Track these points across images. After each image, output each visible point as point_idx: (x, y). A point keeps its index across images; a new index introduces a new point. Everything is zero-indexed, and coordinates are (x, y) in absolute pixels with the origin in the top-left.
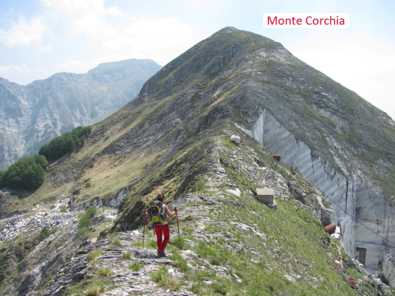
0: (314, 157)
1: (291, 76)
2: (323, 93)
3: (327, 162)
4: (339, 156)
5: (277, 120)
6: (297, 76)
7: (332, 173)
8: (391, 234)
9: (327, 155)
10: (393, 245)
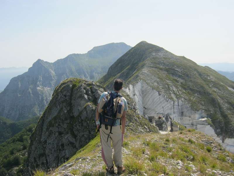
0: (160, 94)
1: (163, 63)
2: (176, 69)
3: (166, 96)
4: (174, 94)
5: (146, 83)
6: (166, 63)
7: (168, 100)
8: (194, 121)
9: (167, 93)
10: (195, 124)
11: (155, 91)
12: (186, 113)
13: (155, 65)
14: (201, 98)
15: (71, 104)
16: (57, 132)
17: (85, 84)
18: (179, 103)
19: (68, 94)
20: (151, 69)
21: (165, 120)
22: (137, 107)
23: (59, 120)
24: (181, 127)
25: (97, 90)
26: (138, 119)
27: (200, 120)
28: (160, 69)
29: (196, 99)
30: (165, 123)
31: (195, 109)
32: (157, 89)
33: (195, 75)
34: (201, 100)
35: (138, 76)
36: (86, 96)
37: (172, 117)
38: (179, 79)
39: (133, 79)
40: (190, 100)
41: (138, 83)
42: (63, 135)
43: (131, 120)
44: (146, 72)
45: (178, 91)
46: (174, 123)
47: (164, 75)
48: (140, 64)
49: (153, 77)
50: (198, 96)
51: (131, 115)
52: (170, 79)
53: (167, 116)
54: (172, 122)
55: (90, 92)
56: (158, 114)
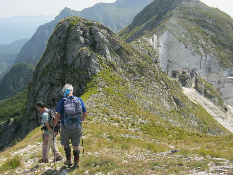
0: (186, 47)
1: (194, 13)
2: (207, 21)
3: (193, 50)
4: (203, 47)
5: (173, 34)
6: (196, 13)
7: (195, 53)
8: (222, 78)
9: (195, 47)
10: (222, 82)
11: (181, 43)
12: (214, 69)
13: (184, 16)
14: (232, 54)
15: (66, 49)
16: (48, 83)
17: (83, 23)
18: (207, 58)
19: (64, 36)
20: (179, 20)
21: (190, 76)
22: (160, 59)
23: (52, 69)
24: (206, 84)
25: (98, 31)
26: (152, 72)
27: (229, 77)
28: (189, 20)
29: (226, 55)
30: (190, 79)
31: (225, 65)
32: (184, 41)
33: (228, 28)
34: (231, 56)
35: (165, 26)
36: (82, 39)
37: (197, 72)
38: (209, 32)
39: (159, 29)
40: (219, 56)
41: (163, 33)
42: (54, 87)
43: (143, 73)
44: (174, 22)
45: (207, 46)
46: (199, 79)
47: (193, 27)
48: (168, 14)
49: (180, 28)
50: (229, 51)
51: (143, 67)
52: (200, 32)
53: (192, 72)
54: (198, 78)
55: (88, 34)
56: (183, 68)
